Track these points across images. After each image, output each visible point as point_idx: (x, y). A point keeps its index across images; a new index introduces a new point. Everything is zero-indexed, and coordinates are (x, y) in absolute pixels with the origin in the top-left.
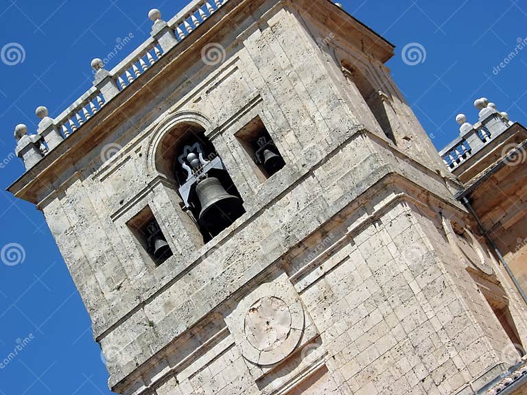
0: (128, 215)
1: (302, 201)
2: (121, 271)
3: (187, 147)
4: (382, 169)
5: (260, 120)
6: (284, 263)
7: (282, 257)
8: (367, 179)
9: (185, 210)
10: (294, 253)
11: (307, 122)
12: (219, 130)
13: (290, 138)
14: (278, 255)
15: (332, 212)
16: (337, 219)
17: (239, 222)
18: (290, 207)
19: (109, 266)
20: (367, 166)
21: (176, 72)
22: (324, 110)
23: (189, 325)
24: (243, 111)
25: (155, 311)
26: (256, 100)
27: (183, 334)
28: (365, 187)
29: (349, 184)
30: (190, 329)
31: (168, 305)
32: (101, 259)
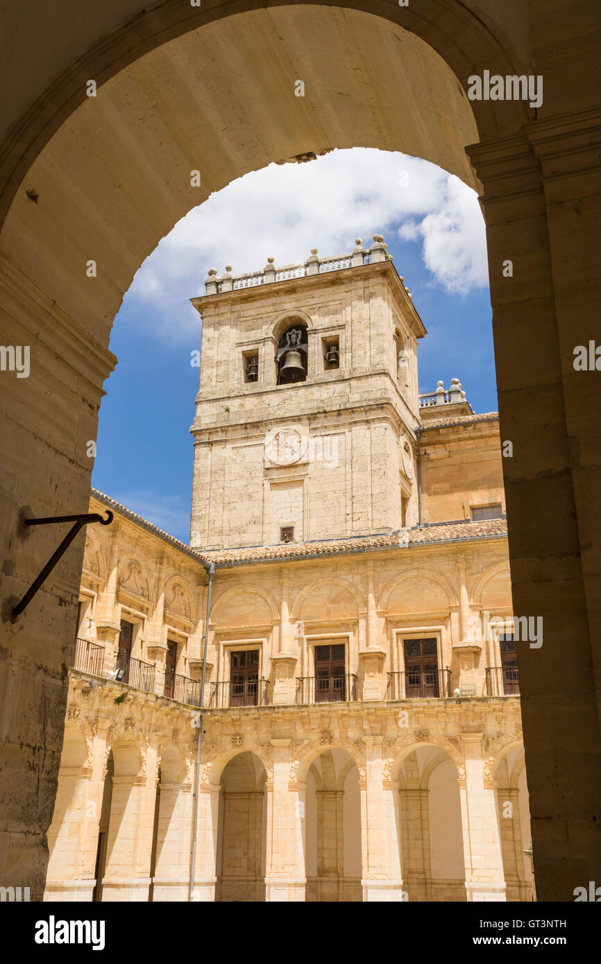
0: (246, 348)
1: (337, 392)
2: (227, 375)
3: (294, 330)
4: (386, 398)
5: (338, 338)
6: (312, 417)
7: (312, 414)
8: (376, 399)
9: (275, 361)
10: (319, 415)
11: (362, 353)
12: (315, 331)
13: (349, 356)
14: (310, 412)
15: (349, 406)
16: (350, 411)
17: (300, 384)
18: (330, 391)
19: (222, 369)
20: (379, 392)
21: (310, 288)
22: (374, 351)
23: (247, 422)
24: (332, 328)
25: (234, 405)
26: (342, 327)
27: (241, 425)
28: (372, 403)
29: (365, 396)
30: (246, 424)
31: (242, 405)
32: (218, 364)
